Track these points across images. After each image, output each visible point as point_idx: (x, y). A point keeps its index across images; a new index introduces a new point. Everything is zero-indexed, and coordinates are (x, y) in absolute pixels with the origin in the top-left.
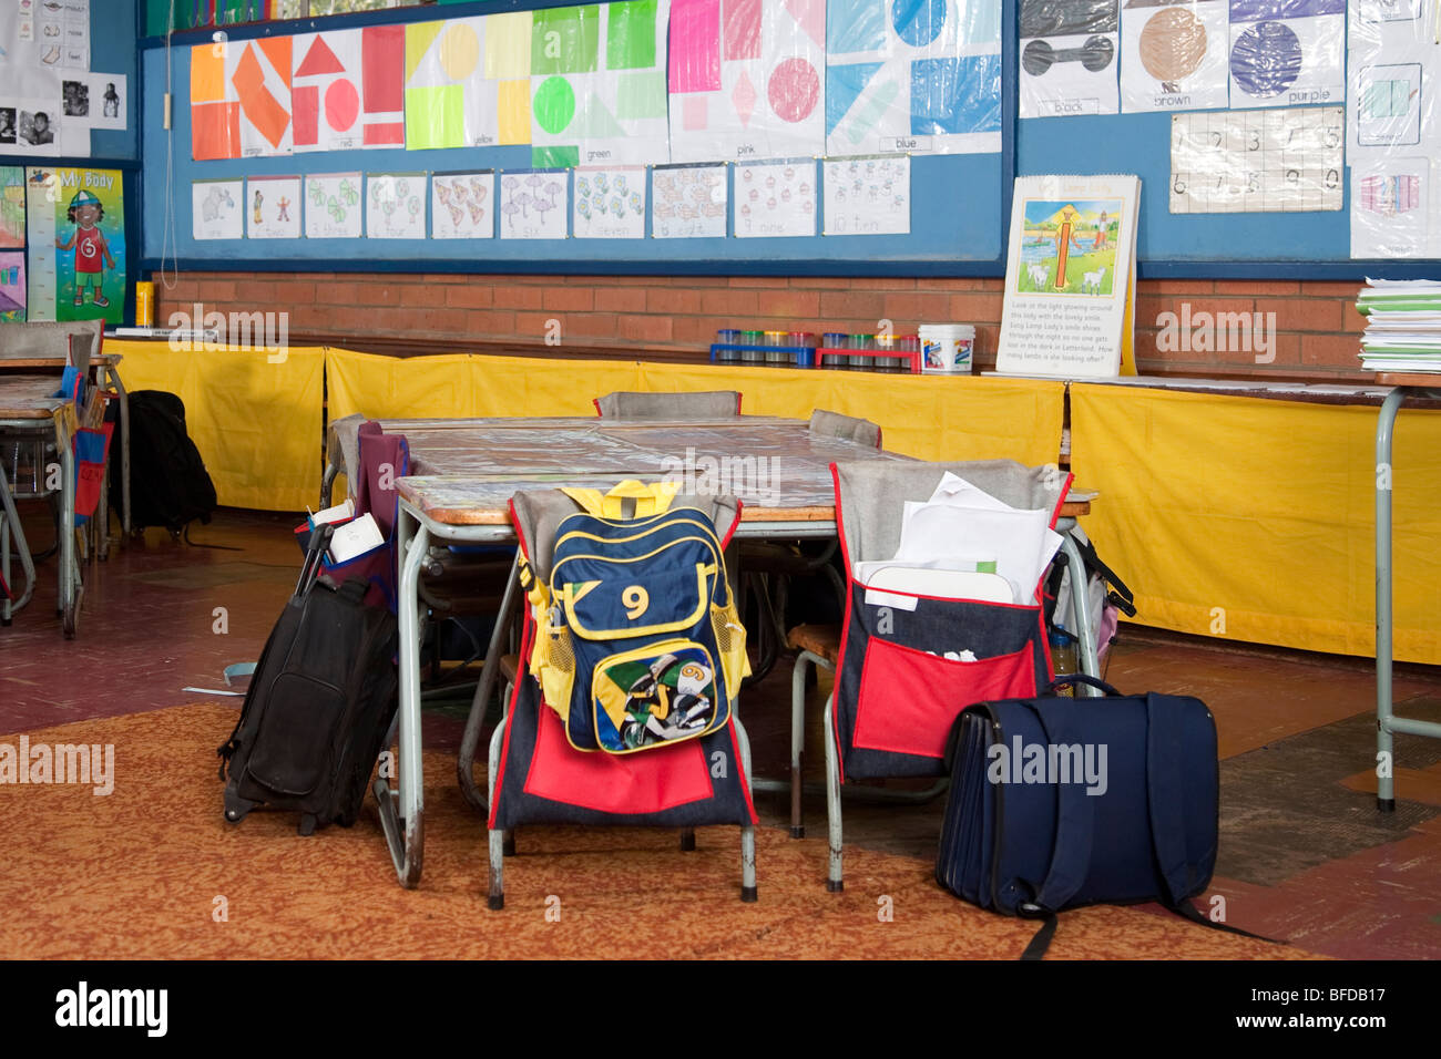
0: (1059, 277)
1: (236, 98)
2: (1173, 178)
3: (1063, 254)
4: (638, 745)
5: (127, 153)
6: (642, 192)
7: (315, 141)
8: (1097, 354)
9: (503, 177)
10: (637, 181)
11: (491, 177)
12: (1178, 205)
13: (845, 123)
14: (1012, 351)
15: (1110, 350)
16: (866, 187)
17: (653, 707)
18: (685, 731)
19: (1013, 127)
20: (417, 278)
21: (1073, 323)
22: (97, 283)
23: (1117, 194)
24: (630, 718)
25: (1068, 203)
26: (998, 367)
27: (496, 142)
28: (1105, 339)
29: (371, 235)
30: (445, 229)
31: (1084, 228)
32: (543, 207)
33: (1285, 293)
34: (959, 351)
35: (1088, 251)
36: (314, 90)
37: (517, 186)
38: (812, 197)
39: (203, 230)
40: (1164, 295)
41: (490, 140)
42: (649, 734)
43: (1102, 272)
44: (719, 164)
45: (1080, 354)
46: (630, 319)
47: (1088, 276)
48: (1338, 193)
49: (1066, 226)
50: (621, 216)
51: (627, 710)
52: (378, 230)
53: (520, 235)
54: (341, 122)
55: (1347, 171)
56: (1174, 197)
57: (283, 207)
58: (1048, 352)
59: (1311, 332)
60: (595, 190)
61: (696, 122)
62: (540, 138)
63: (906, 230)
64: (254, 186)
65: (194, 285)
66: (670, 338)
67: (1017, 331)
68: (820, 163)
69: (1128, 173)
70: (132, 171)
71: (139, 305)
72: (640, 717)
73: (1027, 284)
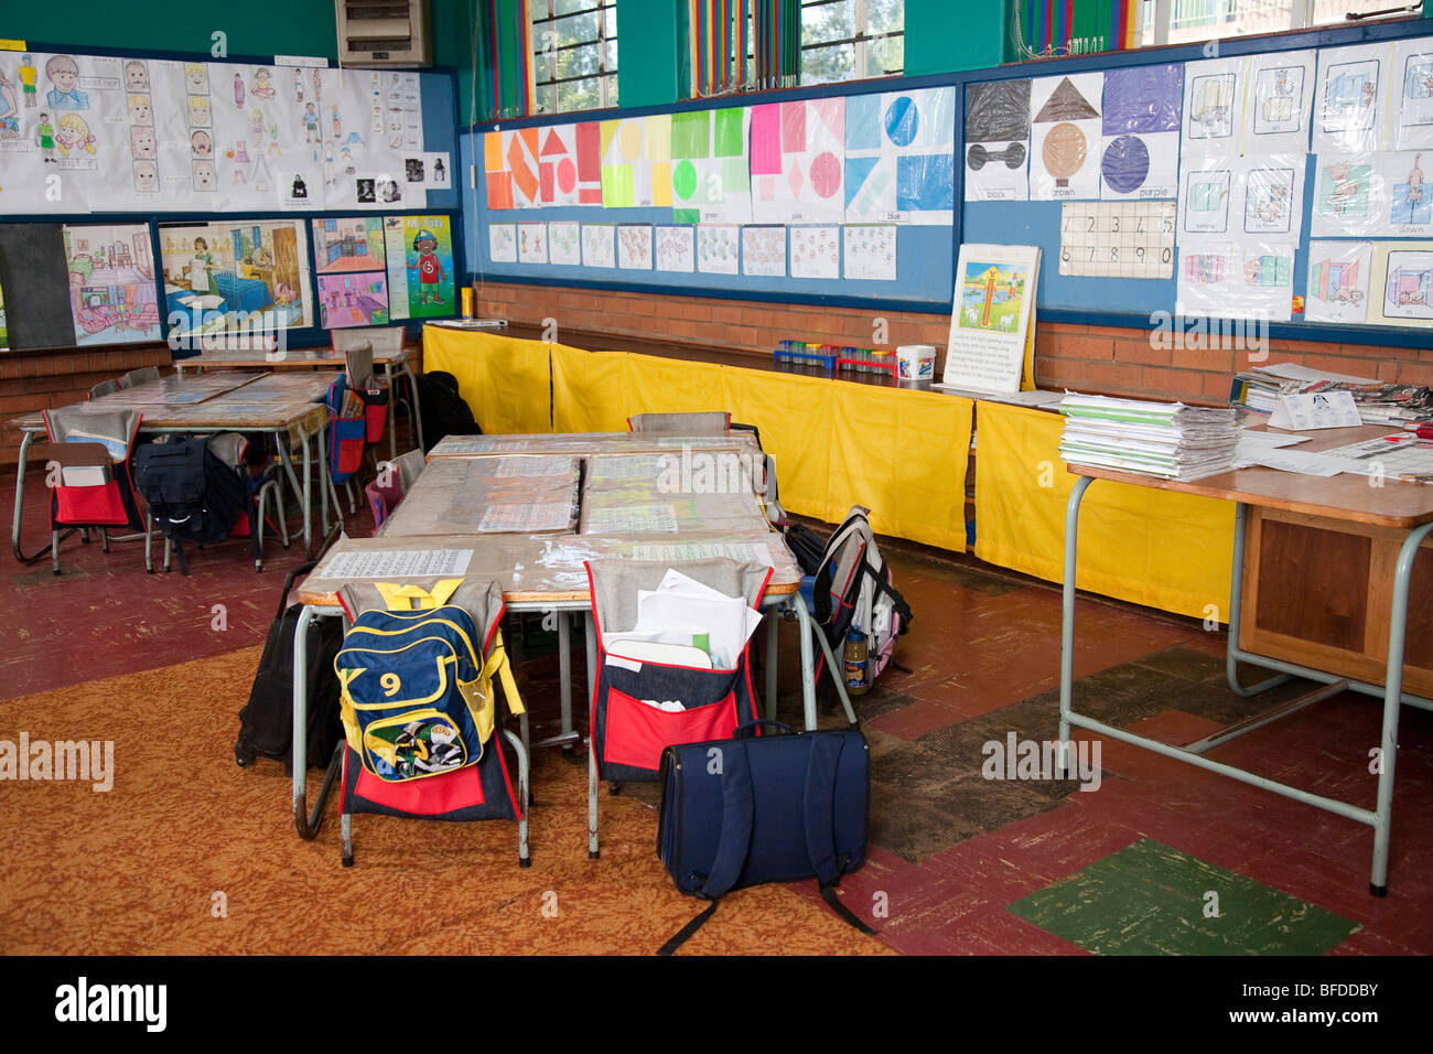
0: (985, 319)
1: (510, 170)
2: (1062, 249)
3: (988, 302)
4: (410, 776)
5: (453, 205)
6: (736, 242)
7: (552, 200)
8: (1005, 375)
9: (658, 228)
10: (733, 234)
11: (649, 228)
12: (1065, 269)
13: (856, 200)
14: (953, 369)
15: (1014, 373)
16: (869, 247)
17: (416, 753)
18: (444, 767)
19: (960, 207)
20: (612, 293)
21: (991, 351)
22: (435, 289)
23: (1022, 260)
24: (401, 759)
25: (992, 265)
26: (945, 379)
27: (652, 205)
28: (1010, 365)
29: (585, 264)
30: (627, 263)
31: (1003, 284)
32: (680, 250)
33: (1135, 337)
34: (923, 366)
35: (1005, 300)
36: (551, 165)
37: (666, 234)
38: (836, 251)
39: (497, 255)
40: (1057, 333)
41: (649, 203)
42: (417, 769)
43: (1012, 316)
44: (781, 226)
45: (995, 374)
46: (733, 328)
47: (1003, 318)
48: (1170, 267)
49: (991, 281)
50: (725, 258)
51: (397, 754)
52: (589, 262)
53: (667, 269)
54: (567, 188)
55: (1176, 249)
56: (1063, 264)
57: (537, 242)
58: (975, 371)
59: (1150, 366)
60: (710, 240)
61: (767, 196)
62: (678, 203)
63: (893, 277)
64: (522, 228)
65: (494, 291)
66: (755, 343)
67: (957, 355)
68: (841, 228)
69: (1032, 244)
70: (456, 216)
71: (464, 303)
72: (410, 759)
73: (965, 322)
